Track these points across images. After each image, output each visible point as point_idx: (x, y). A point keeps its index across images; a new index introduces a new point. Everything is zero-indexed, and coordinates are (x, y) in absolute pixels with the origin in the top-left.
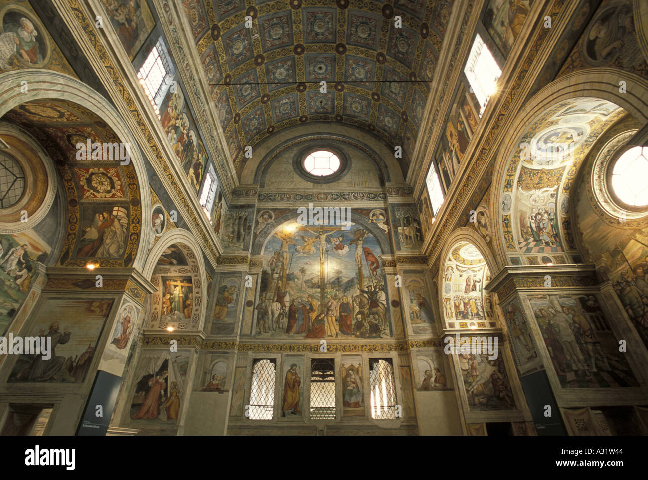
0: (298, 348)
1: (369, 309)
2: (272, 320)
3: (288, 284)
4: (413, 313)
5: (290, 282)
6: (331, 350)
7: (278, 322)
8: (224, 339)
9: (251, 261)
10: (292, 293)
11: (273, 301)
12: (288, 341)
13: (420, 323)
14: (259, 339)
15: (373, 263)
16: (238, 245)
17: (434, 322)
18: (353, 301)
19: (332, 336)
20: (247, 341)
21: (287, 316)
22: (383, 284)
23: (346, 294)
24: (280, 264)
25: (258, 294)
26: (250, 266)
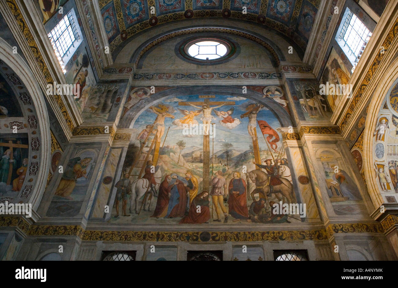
0: (170, 236)
1: (270, 186)
2: (136, 200)
3: (161, 158)
4: (330, 188)
5: (164, 156)
6: (217, 238)
7: (143, 202)
8: (63, 221)
9: (116, 134)
10: (166, 168)
11: (139, 178)
12: (155, 227)
13: (343, 201)
14: (115, 224)
15: (271, 136)
16: (102, 115)
17: (361, 199)
18: (247, 177)
19: (218, 220)
20: (97, 226)
21: (157, 195)
22: (286, 157)
23: (238, 169)
24: (153, 137)
25: (120, 169)
26: (115, 139)
